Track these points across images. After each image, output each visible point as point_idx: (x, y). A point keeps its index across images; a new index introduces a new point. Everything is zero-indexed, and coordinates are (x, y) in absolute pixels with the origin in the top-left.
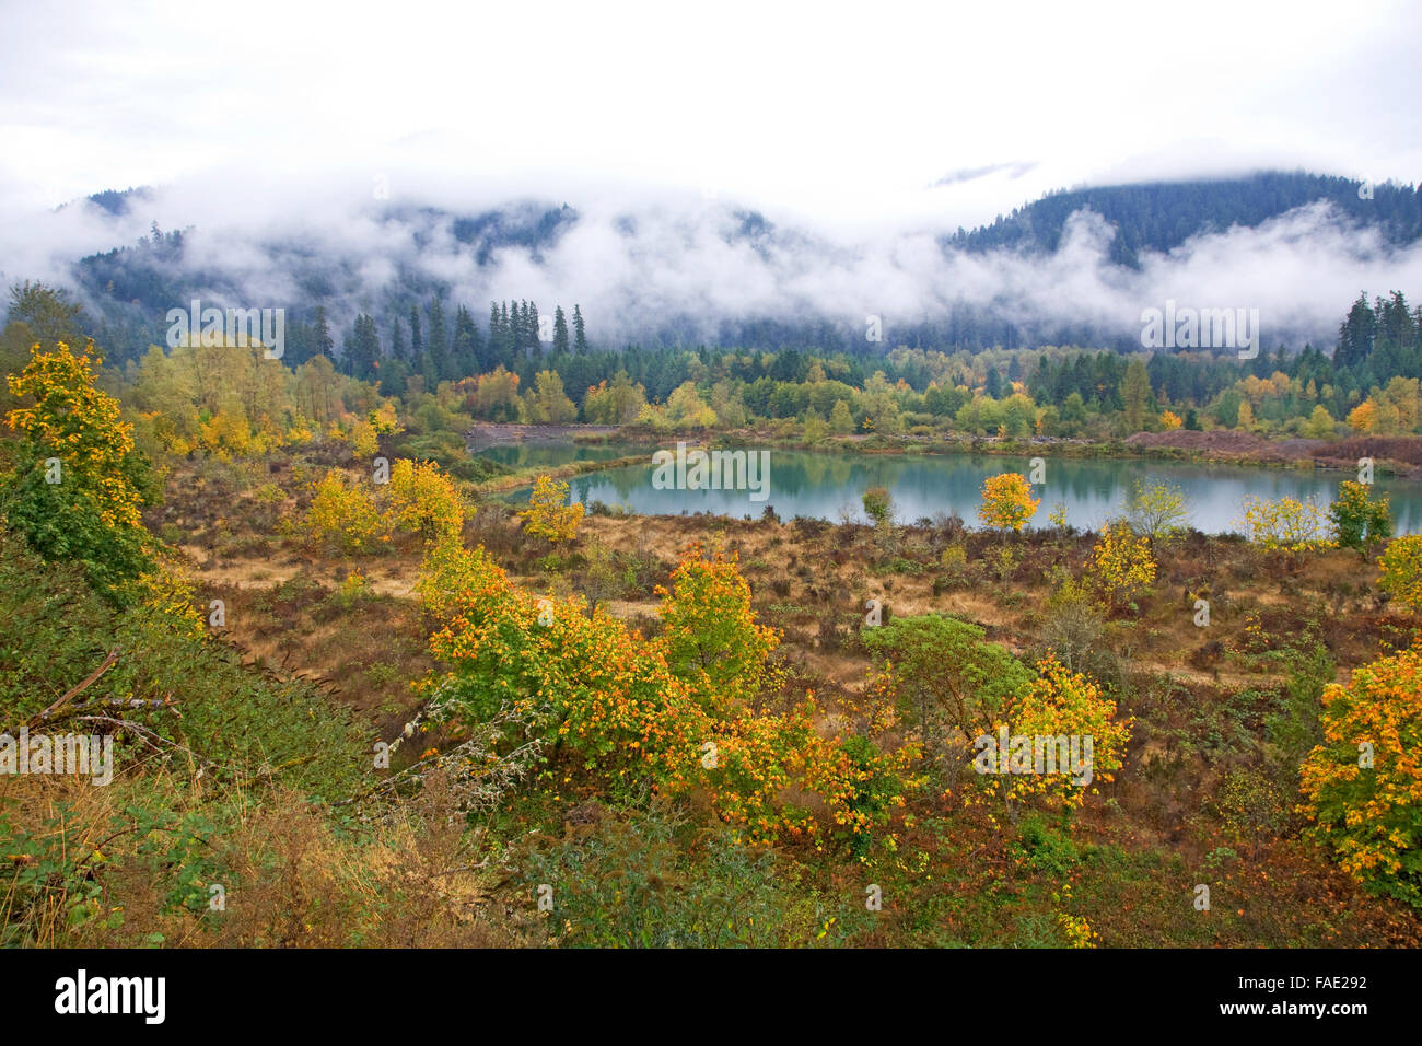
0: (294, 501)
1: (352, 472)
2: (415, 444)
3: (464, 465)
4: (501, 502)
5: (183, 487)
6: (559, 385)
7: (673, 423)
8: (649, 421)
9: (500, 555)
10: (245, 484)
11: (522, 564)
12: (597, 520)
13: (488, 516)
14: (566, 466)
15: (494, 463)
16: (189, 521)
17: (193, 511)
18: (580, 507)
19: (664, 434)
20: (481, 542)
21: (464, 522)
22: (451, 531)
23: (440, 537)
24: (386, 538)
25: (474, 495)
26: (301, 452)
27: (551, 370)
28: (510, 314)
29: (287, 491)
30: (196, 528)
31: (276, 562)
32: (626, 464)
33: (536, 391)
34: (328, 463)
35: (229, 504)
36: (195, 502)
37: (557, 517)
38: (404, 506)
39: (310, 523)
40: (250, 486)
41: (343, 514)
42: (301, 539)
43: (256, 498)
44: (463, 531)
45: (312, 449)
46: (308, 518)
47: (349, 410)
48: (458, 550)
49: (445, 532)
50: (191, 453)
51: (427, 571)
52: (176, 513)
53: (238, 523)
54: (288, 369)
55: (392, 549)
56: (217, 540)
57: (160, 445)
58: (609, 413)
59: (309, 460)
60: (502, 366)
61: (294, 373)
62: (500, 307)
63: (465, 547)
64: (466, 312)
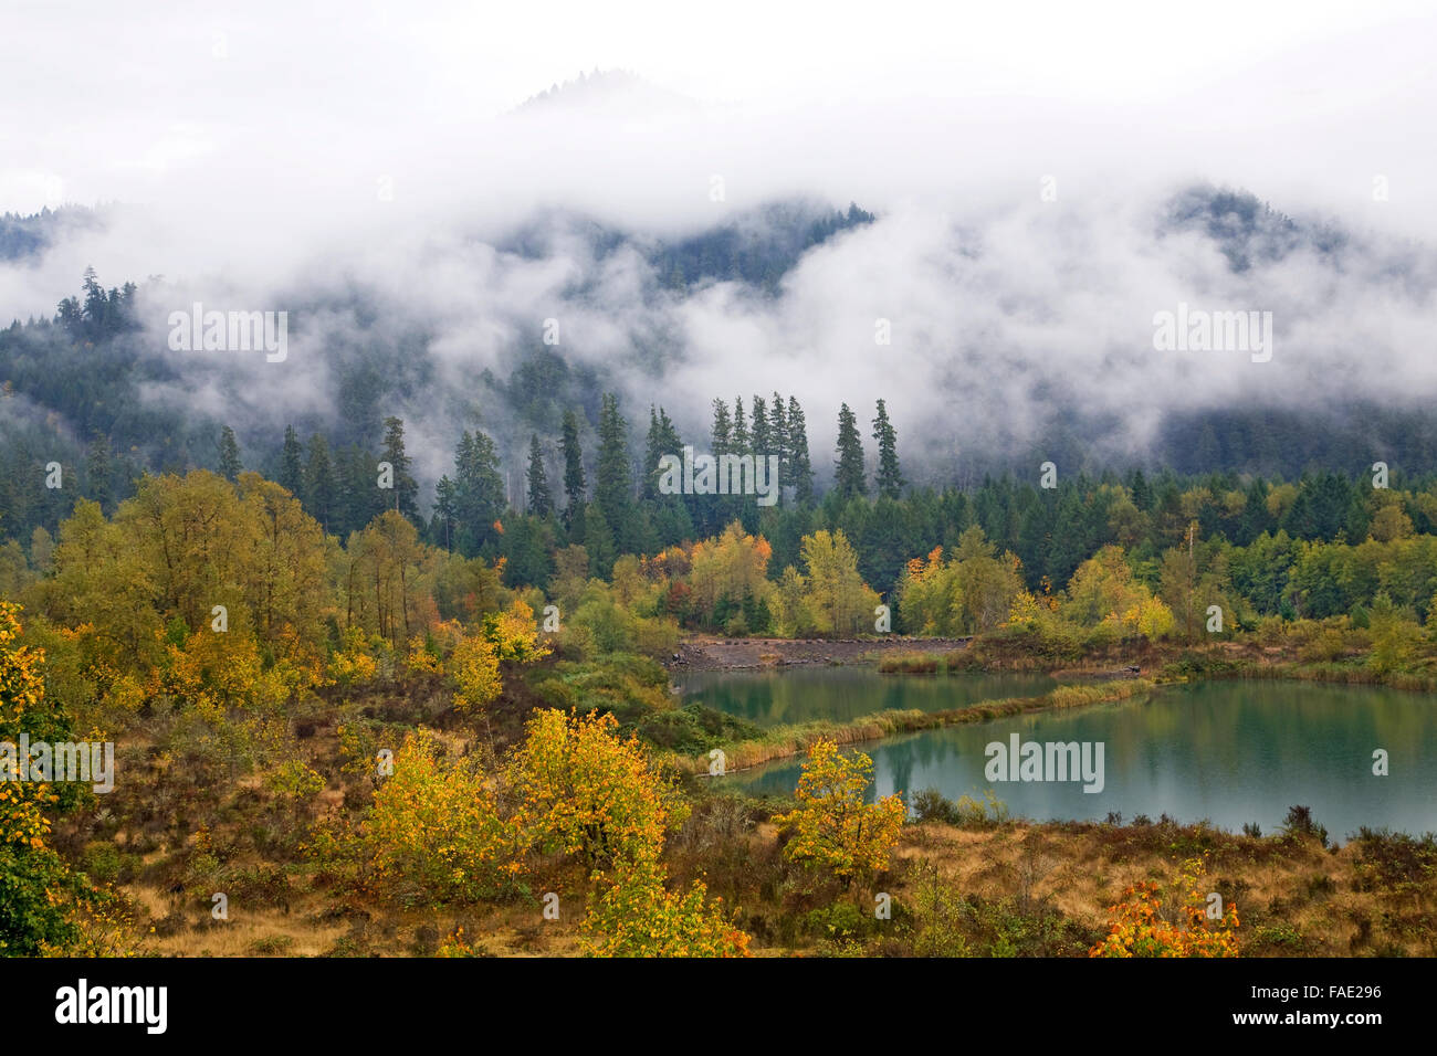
0: (339, 794)
1: (451, 734)
2: (571, 679)
3: (667, 721)
4: (737, 794)
5: (129, 769)
6: (849, 560)
7: (1081, 631)
8: (1031, 627)
9: (736, 902)
10: (247, 762)
11: (782, 923)
12: (930, 831)
13: (712, 822)
14: (866, 721)
15: (724, 715)
16: (138, 837)
17: (148, 817)
18: (897, 806)
19: (1064, 655)
20: (699, 875)
21: (666, 834)
22: (641, 853)
23: (620, 864)
24: (514, 867)
25: (686, 780)
26: (355, 698)
27: (832, 530)
28: (750, 422)
29: (328, 776)
30: (152, 849)
31: (301, 916)
32: (987, 717)
33: (805, 573)
34: (405, 718)
35: (216, 800)
36: (151, 799)
37: (850, 825)
38: (550, 803)
39: (369, 837)
40: (255, 766)
41: (431, 820)
42: (352, 870)
43: (269, 789)
44: (664, 853)
45: (375, 692)
46: (366, 827)
47: (445, 615)
48: (656, 892)
49: (630, 857)
50: (147, 703)
51: (593, 934)
52: (114, 820)
53: (231, 838)
54: (334, 539)
55: (526, 889)
56: (190, 873)
57: (90, 689)
58: (948, 612)
59: (369, 714)
60: (737, 524)
61: (343, 545)
62: (732, 410)
63: (669, 886)
64: (665, 420)
